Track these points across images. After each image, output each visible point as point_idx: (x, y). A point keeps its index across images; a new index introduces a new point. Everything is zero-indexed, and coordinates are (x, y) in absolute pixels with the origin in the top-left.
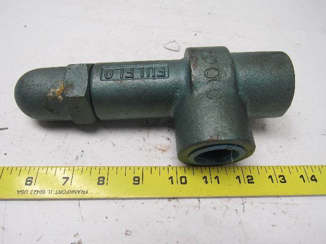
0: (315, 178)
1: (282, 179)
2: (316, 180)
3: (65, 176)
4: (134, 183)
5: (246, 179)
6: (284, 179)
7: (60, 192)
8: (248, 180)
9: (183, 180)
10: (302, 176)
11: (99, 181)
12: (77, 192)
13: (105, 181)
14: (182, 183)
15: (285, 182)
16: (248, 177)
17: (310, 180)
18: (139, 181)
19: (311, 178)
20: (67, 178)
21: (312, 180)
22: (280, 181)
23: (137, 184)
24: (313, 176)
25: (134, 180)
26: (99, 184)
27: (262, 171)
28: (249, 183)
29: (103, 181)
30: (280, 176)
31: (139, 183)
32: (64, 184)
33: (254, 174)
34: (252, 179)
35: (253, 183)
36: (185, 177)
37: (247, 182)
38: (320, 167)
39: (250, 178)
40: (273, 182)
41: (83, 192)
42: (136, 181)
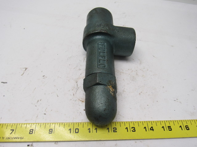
0: (153, 128)
1: (134, 129)
2: (153, 130)
4: (49, 133)
5: (113, 130)
7: (9, 138)
9: (77, 131)
10: (145, 128)
11: (30, 131)
12: (17, 139)
13: (34, 132)
15: (135, 131)
17: (150, 130)
19: (150, 129)
20: (13, 130)
21: (151, 130)
22: (132, 131)
24: (152, 127)
25: (49, 131)
26: (30, 133)
27: (122, 125)
28: (114, 132)
29: (32, 132)
30: (132, 128)
31: (52, 133)
32: (11, 134)
33: (118, 127)
35: (116, 132)
36: (78, 129)
38: (157, 122)
39: (115, 129)
40: (128, 131)
41: (21, 138)
42: (51, 131)
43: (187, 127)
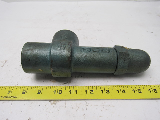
0: (124, 91)
1: (108, 92)
2: (125, 92)
3: (9, 90)
5: (90, 92)
6: (108, 91)
7: (6, 97)
8: (91, 92)
9: (60, 92)
10: (118, 90)
11: (23, 92)
12: (13, 97)
13: (26, 92)
14: (59, 93)
16: (91, 91)
17: (122, 92)
18: (40, 92)
19: (122, 91)
20: (10, 91)
21: (123, 92)
22: (107, 92)
23: (39, 94)
24: (124, 90)
25: (38, 92)
26: (22, 94)
27: (98, 88)
28: (91, 93)
29: (25, 92)
30: (106, 90)
32: (8, 94)
33: (94, 89)
34: (93, 92)
35: (93, 93)
36: (61, 91)
37: (90, 93)
38: (128, 86)
39: (92, 91)
40: (103, 93)
41: (15, 97)
42: (39, 92)
43: (155, 90)
